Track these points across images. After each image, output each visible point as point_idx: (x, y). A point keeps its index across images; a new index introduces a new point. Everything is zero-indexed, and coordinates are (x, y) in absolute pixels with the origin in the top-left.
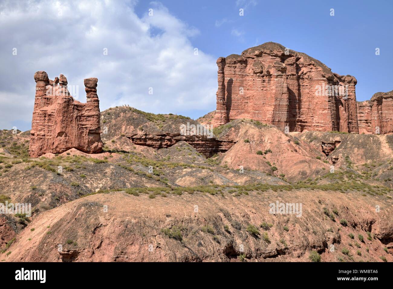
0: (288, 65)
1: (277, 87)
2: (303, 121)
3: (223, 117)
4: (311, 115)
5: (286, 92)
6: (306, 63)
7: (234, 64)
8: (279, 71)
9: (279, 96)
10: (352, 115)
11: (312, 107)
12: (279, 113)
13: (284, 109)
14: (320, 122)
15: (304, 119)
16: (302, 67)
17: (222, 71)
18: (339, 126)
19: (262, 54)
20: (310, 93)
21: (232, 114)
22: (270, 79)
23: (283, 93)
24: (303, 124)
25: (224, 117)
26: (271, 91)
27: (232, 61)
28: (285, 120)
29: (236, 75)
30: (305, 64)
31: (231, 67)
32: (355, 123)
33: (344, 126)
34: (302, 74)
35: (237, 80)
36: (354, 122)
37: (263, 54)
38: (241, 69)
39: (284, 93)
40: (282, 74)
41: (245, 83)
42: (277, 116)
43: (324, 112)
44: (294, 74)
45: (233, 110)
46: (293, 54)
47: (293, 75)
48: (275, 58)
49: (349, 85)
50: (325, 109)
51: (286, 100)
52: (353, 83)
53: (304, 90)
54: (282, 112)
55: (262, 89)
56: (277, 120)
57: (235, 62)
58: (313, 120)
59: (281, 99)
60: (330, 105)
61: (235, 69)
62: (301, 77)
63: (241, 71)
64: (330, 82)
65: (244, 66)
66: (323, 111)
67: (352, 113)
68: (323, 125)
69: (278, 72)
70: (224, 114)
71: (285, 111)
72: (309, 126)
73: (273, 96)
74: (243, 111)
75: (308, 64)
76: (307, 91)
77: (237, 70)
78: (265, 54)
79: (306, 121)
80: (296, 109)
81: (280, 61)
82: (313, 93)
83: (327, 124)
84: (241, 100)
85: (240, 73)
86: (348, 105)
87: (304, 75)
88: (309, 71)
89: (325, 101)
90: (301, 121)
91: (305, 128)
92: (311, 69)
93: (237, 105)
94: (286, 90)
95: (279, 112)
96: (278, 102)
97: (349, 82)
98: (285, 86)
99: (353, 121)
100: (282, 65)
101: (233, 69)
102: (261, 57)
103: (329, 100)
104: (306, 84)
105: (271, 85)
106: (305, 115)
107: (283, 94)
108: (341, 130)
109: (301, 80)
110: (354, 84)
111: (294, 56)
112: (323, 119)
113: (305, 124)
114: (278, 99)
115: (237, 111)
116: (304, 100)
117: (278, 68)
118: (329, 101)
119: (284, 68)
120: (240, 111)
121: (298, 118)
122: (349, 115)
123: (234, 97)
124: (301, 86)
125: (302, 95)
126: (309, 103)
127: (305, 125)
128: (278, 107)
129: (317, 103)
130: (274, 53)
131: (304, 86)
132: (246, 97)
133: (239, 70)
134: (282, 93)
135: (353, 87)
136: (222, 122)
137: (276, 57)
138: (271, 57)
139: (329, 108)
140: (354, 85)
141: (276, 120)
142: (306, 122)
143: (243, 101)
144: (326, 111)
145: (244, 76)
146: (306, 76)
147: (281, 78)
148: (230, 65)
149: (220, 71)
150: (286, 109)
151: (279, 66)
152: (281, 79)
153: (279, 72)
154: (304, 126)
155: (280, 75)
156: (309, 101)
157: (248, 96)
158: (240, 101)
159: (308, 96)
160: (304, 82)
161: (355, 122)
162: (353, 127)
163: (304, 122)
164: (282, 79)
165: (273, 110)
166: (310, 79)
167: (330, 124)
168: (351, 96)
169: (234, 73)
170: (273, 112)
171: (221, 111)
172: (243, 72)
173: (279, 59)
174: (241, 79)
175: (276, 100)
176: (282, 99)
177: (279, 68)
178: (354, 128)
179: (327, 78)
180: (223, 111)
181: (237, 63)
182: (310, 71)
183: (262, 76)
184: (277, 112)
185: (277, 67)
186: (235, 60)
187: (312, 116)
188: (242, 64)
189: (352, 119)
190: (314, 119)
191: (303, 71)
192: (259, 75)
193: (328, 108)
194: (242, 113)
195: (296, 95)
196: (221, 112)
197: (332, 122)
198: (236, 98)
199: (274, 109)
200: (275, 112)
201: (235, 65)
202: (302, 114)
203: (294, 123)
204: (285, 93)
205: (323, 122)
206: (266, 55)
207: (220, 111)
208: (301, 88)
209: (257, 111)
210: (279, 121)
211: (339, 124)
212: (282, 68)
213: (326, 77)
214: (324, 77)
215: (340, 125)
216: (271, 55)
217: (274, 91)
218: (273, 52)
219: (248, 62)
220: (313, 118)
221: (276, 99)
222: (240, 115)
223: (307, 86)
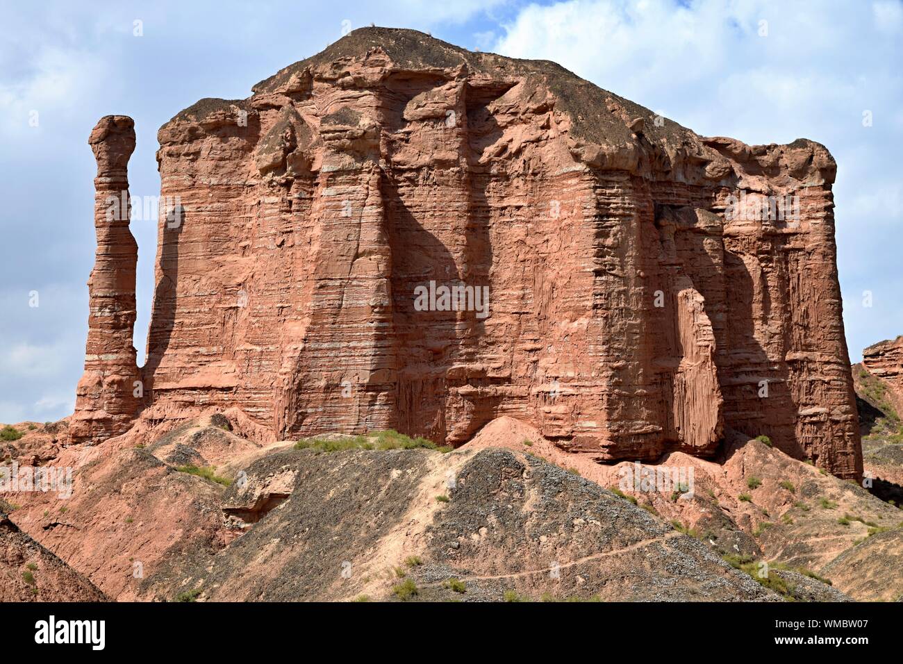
0: (422, 120)
1: (327, 228)
2: (490, 375)
3: (105, 386)
4: (529, 346)
5: (375, 247)
6: (528, 105)
7: (191, 141)
8: (340, 150)
9: (339, 270)
10: (806, 328)
11: (533, 305)
12: (333, 349)
13: (361, 326)
14: (561, 374)
15: (496, 365)
16: (511, 123)
17: (108, 180)
18: (672, 386)
19: (310, 82)
20: (529, 241)
21: (170, 364)
22: (312, 193)
23: (360, 251)
24: (491, 389)
25: (113, 383)
26: (307, 248)
27: (181, 128)
28: (366, 381)
29: (200, 188)
30: (522, 109)
31: (179, 155)
32: (828, 363)
33: (699, 385)
34: (499, 154)
35: (199, 210)
36: (818, 359)
37: (316, 84)
38: (222, 159)
39: (363, 254)
40: (359, 165)
41: (236, 219)
42: (320, 362)
43: (575, 324)
44: (448, 161)
45: (177, 348)
46: (447, 70)
47: (443, 164)
48: (356, 93)
49: (800, 184)
50: (580, 312)
51: (371, 282)
52: (818, 173)
53: (506, 230)
54: (352, 344)
55: (279, 241)
56: (323, 383)
57: (192, 131)
58: (535, 369)
59: (346, 284)
60: (600, 289)
61: (195, 164)
62: (494, 171)
63: (222, 171)
64: (615, 178)
65: (239, 145)
66: (573, 321)
67: (806, 314)
68: (571, 391)
69: (336, 157)
70: (114, 369)
71: (367, 338)
72: (522, 398)
73: (311, 267)
74: (215, 349)
75: (535, 107)
76: (518, 231)
77: (204, 165)
78: (320, 84)
79: (505, 373)
80: (456, 320)
81: (374, 105)
82: (546, 238)
83: (587, 383)
84: (214, 299)
85: (214, 181)
86: (784, 280)
87: (509, 158)
88: (533, 138)
89: (582, 273)
90: (480, 378)
91: (504, 410)
92: (543, 128)
93: (194, 322)
94: (374, 238)
95: (337, 345)
96: (329, 297)
97: (800, 173)
98: (371, 219)
99: (816, 355)
100: (351, 124)
101: (184, 164)
102: (309, 97)
103: (597, 267)
104: (513, 202)
105: (309, 220)
106: (504, 346)
107: (357, 256)
108: (681, 406)
109: (492, 184)
110: (822, 177)
111: (452, 79)
112: (574, 361)
113: (501, 389)
114: (330, 283)
115: (190, 351)
116: (506, 275)
117: (334, 138)
118: (598, 273)
119: (361, 137)
120: (203, 350)
121: (457, 365)
122: (790, 329)
123: (184, 289)
124: (492, 213)
125: (496, 252)
126: (523, 289)
127: (502, 396)
128: (331, 320)
129: (553, 287)
130: (348, 74)
131: (506, 212)
132: (234, 283)
133: (211, 164)
134: (353, 253)
135: (817, 193)
136: (101, 408)
137: (361, 89)
138: (340, 93)
139: (595, 307)
140: (823, 181)
141: (317, 384)
142: (508, 380)
143: (220, 302)
144: (584, 321)
145: (232, 193)
146: (517, 166)
147: (354, 182)
148: (173, 148)
149: (103, 179)
150: (369, 329)
151: (339, 127)
152: (351, 188)
153: (342, 155)
154: (498, 399)
155: (348, 172)
156: (524, 280)
157: (240, 280)
158: (209, 303)
159: (521, 257)
160: (508, 190)
161: (826, 358)
162: (812, 382)
163: (497, 381)
164: (358, 188)
165: (303, 335)
166: (534, 174)
167: (598, 383)
168: (807, 237)
169: (188, 183)
170: (301, 346)
171: (103, 357)
172: (231, 173)
173: (372, 98)
174: (216, 205)
175: (322, 287)
176: (355, 283)
177: (339, 138)
178: (819, 390)
179: (589, 164)
180: (111, 358)
181: (205, 136)
182: (538, 140)
183: (282, 185)
184: (325, 345)
185: (331, 135)
186: (195, 124)
187: (531, 351)
188: (224, 138)
189: (807, 347)
190: (542, 363)
191: (505, 143)
192: (272, 181)
193: (590, 304)
194: (212, 359)
195: (455, 256)
196: (100, 360)
197: (610, 373)
198: (194, 292)
199: (309, 330)
200: (312, 345)
201: (193, 147)
202: (493, 344)
203: (429, 389)
204: (371, 253)
205: (571, 374)
206: (326, 85)
207: (96, 357)
208: (492, 221)
209: (258, 344)
210: (328, 388)
211: (671, 379)
212: (352, 138)
213: (584, 157)
214: (577, 158)
215: (675, 382)
216: (339, 85)
217: (315, 248)
218: (343, 71)
219: (263, 126)
220: (535, 359)
221: (322, 282)
222: (201, 369)
223: (518, 208)
